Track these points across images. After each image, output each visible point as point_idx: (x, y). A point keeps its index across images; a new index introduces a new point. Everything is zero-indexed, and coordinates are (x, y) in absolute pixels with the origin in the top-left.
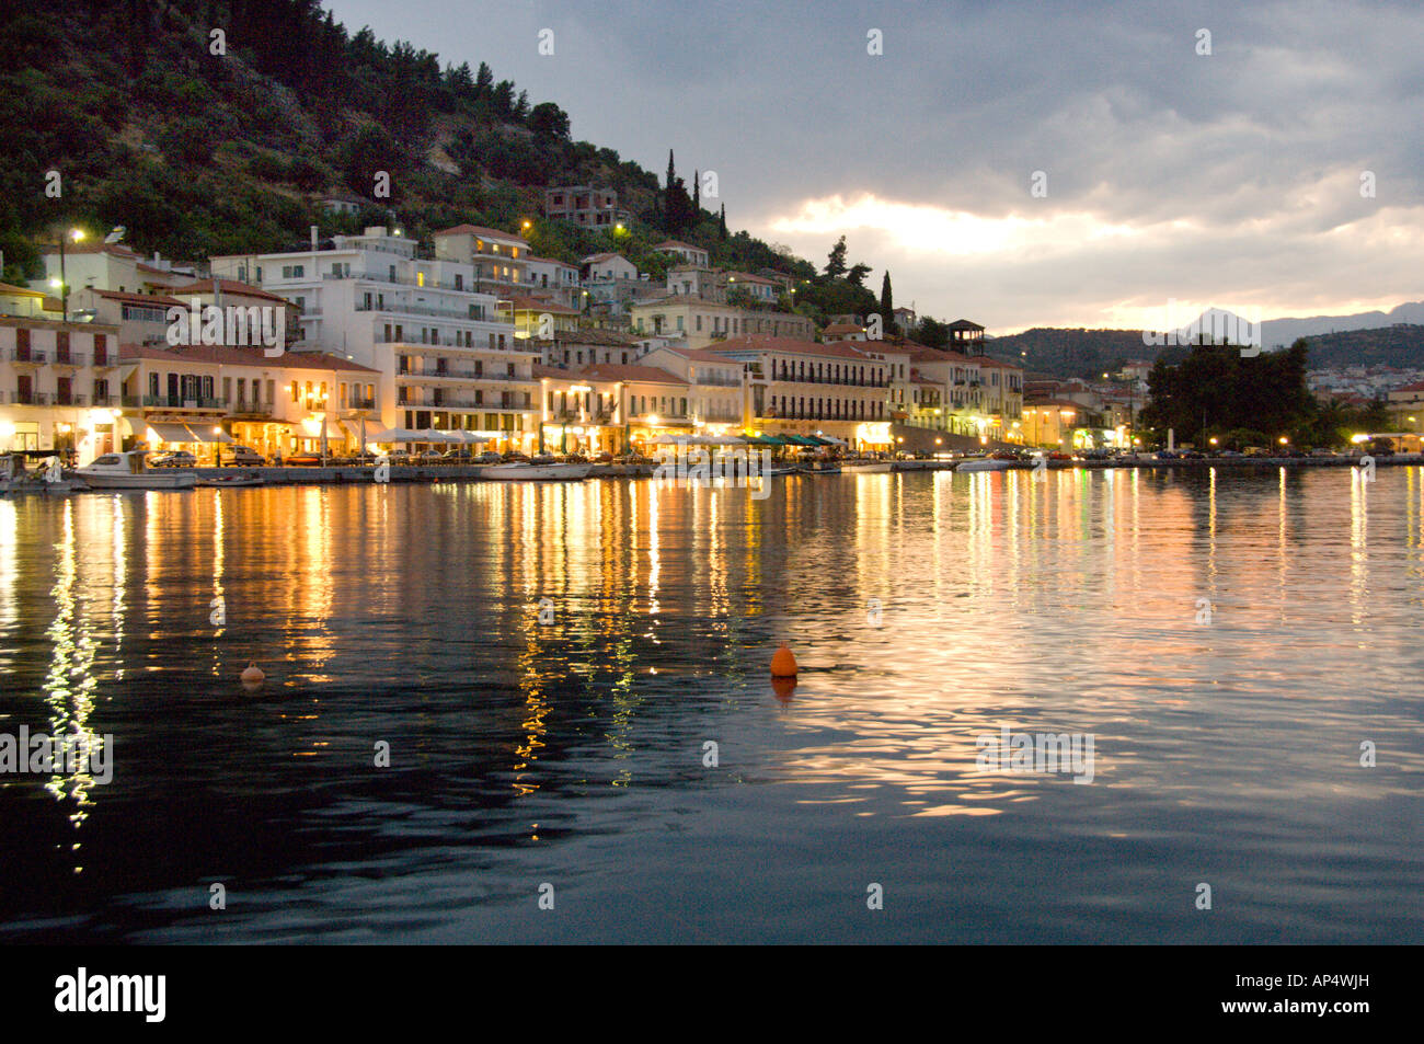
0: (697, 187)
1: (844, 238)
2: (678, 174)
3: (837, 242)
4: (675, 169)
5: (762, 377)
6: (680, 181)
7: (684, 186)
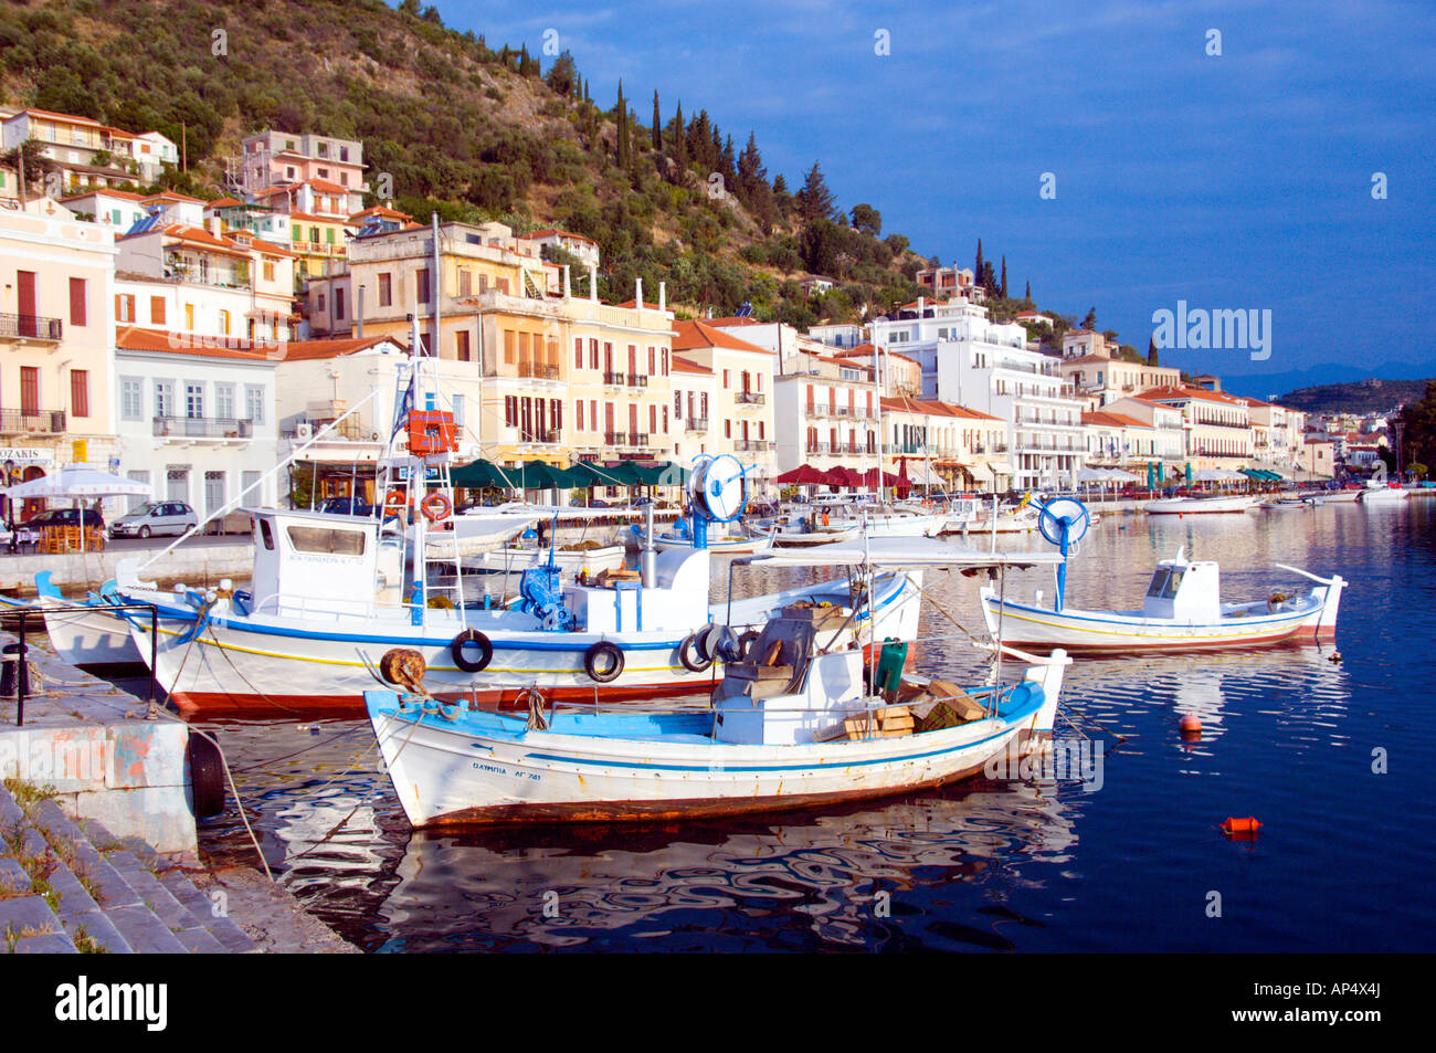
0: (1004, 269)
1: (1093, 309)
2: (985, 260)
3: (1087, 314)
4: (983, 254)
5: (1187, 421)
6: (988, 265)
7: (992, 268)
